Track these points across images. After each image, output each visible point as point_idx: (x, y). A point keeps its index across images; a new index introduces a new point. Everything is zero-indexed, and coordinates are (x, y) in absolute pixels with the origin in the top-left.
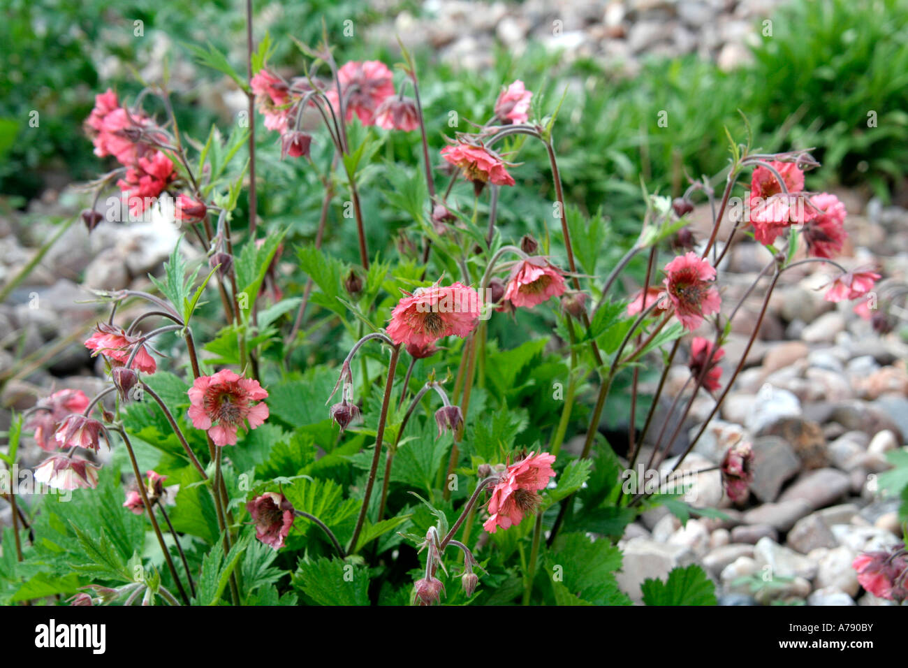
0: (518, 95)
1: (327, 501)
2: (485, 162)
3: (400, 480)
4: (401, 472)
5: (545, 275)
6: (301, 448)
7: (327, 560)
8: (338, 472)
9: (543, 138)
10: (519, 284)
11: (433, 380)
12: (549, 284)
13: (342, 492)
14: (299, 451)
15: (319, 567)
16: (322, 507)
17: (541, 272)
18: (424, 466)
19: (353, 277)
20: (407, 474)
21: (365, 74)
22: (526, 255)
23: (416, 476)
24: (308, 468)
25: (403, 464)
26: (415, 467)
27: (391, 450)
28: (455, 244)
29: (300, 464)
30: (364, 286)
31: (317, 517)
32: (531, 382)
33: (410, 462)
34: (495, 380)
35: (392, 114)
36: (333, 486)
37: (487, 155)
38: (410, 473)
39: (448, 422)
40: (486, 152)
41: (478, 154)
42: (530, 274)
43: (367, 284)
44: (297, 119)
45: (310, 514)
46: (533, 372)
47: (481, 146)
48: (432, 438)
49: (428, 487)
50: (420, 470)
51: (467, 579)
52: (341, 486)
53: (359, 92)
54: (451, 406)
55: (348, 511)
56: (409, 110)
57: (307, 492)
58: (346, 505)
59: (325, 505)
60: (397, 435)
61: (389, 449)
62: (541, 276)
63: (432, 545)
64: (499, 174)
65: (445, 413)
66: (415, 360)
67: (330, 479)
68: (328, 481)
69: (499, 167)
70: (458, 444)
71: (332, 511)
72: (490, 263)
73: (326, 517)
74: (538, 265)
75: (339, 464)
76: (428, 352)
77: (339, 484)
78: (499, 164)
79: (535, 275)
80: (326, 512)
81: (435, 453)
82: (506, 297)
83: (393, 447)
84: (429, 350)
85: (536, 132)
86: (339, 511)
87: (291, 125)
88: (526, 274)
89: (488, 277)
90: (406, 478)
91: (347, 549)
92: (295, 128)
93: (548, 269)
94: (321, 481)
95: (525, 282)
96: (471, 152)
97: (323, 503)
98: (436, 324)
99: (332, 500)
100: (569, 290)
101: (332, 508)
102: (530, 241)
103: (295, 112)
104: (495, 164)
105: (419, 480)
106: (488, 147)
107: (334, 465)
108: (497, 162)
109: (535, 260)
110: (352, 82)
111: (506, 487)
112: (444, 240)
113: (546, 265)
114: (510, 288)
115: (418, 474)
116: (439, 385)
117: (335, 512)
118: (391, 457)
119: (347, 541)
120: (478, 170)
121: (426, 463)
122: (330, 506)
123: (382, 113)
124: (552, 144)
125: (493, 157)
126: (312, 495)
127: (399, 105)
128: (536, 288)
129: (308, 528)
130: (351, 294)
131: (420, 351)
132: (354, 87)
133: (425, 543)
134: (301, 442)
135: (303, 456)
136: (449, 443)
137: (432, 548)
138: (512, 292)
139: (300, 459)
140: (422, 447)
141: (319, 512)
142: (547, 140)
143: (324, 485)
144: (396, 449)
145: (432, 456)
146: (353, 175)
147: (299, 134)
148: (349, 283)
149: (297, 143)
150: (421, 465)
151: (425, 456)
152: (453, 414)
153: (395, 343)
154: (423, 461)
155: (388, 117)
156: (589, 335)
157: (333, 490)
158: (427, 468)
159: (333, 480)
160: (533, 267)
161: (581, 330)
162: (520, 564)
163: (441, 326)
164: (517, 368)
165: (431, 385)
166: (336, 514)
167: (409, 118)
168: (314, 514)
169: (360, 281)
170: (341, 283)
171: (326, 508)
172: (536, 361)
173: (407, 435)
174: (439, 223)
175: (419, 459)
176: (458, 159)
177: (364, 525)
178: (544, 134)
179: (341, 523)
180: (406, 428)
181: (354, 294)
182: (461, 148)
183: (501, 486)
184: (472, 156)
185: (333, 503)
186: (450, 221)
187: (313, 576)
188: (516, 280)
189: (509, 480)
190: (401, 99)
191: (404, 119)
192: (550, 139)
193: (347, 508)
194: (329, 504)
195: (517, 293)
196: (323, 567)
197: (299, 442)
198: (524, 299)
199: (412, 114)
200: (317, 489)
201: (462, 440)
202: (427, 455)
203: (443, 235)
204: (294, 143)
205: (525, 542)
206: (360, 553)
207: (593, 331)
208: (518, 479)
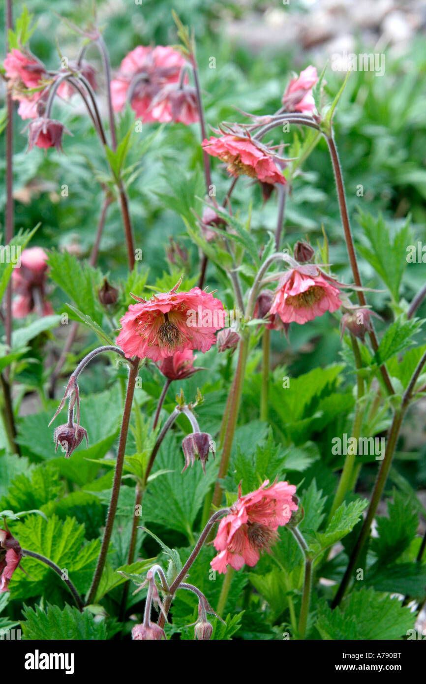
0: (309, 82)
1: (67, 542)
2: (250, 155)
3: (155, 521)
4: (157, 511)
5: (316, 286)
6: (45, 483)
7: (57, 608)
8: (90, 512)
9: (322, 129)
10: (286, 296)
11: (182, 403)
12: (323, 297)
13: (84, 532)
14: (42, 486)
15: (48, 616)
16: (61, 549)
17: (311, 283)
18: (184, 506)
19: (107, 287)
20: (163, 515)
21: (155, 60)
22: (298, 264)
23: (174, 517)
24: (50, 505)
25: (160, 503)
26: (173, 507)
27: (141, 485)
28: (224, 252)
29: (43, 501)
30: (120, 298)
31: (55, 564)
32: (318, 415)
33: (168, 501)
34: (281, 412)
35: (170, 105)
36: (74, 525)
37: (254, 148)
38: (168, 513)
39: (197, 451)
40: (253, 144)
41: (241, 146)
42: (299, 285)
43: (124, 295)
44: (47, 104)
45: (48, 559)
46: (322, 403)
47: (247, 137)
48: (195, 474)
49: (189, 530)
50: (179, 509)
51: (200, 629)
52: (83, 526)
53: (147, 81)
54: (200, 433)
55: (91, 554)
56: (189, 100)
57: (44, 530)
58: (89, 547)
59: (65, 547)
60: (145, 468)
61: (138, 484)
62: (311, 287)
63: (152, 586)
64: (267, 170)
65: (193, 441)
66: (169, 382)
67: (72, 517)
68: (68, 519)
69: (265, 162)
70: (221, 480)
71: (73, 554)
72: (259, 273)
73: (67, 561)
74: (308, 274)
75: (91, 502)
76: (183, 373)
77: (80, 522)
78: (265, 158)
79: (303, 285)
80: (66, 555)
81: (197, 491)
82: (273, 311)
83: (143, 481)
84: (185, 370)
85: (314, 122)
86: (81, 555)
87: (41, 112)
88: (295, 285)
89: (258, 289)
90: (162, 518)
91: (86, 599)
92: (46, 114)
93: (320, 279)
94: (60, 518)
95: (293, 293)
96: (234, 144)
97: (62, 544)
98: (171, 334)
99: (73, 541)
100: (350, 306)
101: (73, 550)
102: (305, 248)
103: (45, 97)
104: (262, 158)
105: (179, 521)
106: (256, 138)
107: (85, 504)
108: (265, 155)
109: (306, 268)
110: (141, 70)
111: (235, 520)
112: (214, 247)
113: (317, 274)
114: (276, 300)
115: (177, 515)
116: (190, 409)
117: (76, 555)
118: (140, 492)
119: (88, 589)
120: (243, 165)
121: (187, 502)
122: (71, 549)
123: (159, 104)
124: (333, 137)
125: (260, 150)
126: (50, 535)
127: (179, 94)
128: (307, 302)
129: (45, 573)
130: (106, 307)
131: (175, 371)
132: (143, 76)
133: (144, 583)
134: (45, 476)
135: (47, 492)
136: (213, 480)
137: (152, 589)
138: (279, 305)
139: (43, 494)
140: (182, 484)
141: (58, 556)
142: (328, 132)
143: (63, 523)
144: (146, 483)
145: (194, 494)
146: (119, 173)
147: (48, 123)
148: (102, 294)
149: (45, 132)
150: (181, 504)
151: (186, 495)
152: (202, 442)
153: (133, 358)
154: (184, 500)
155: (166, 108)
156: (377, 358)
157: (75, 530)
158: (188, 508)
159: (74, 518)
160: (303, 276)
161: (368, 353)
162: (289, 622)
163: (177, 338)
164: (306, 399)
165: (181, 409)
166: (78, 558)
167: (189, 109)
168: (52, 557)
169: (116, 292)
170: (95, 294)
171: (67, 550)
172: (328, 391)
173: (159, 468)
174: (209, 227)
175: (179, 498)
176: (221, 151)
177: (105, 569)
178: (323, 125)
179: (85, 568)
180: (158, 458)
181: (109, 306)
182: (223, 140)
183: (230, 518)
184: (236, 149)
185: (74, 544)
186: (221, 225)
187: (41, 626)
188: (283, 292)
189: (238, 512)
190: (181, 88)
191: (184, 111)
192: (330, 130)
193: (91, 551)
194: (70, 546)
195: (283, 305)
196: (53, 615)
197: (43, 475)
198: (294, 314)
199: (193, 105)
200: (55, 528)
201: (227, 476)
202: (189, 493)
203: (211, 241)
204: (42, 133)
205: (296, 597)
206: (101, 603)
207: (382, 355)
208: (248, 510)
